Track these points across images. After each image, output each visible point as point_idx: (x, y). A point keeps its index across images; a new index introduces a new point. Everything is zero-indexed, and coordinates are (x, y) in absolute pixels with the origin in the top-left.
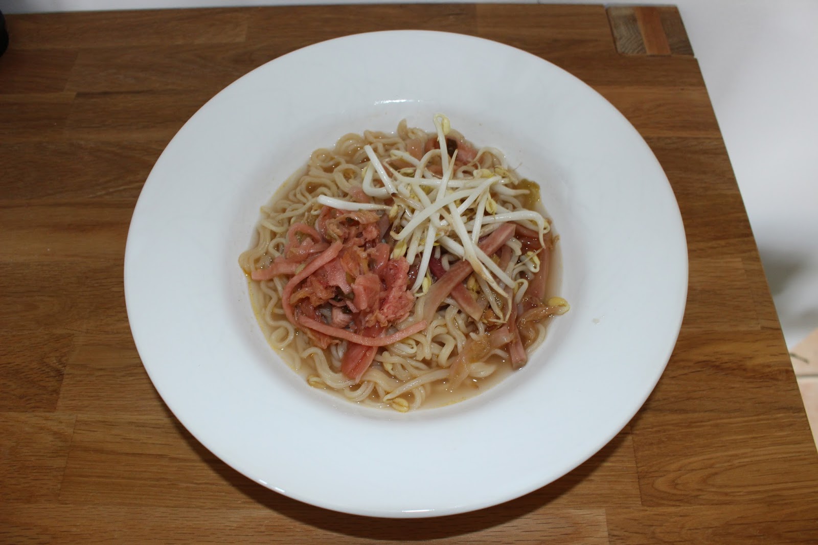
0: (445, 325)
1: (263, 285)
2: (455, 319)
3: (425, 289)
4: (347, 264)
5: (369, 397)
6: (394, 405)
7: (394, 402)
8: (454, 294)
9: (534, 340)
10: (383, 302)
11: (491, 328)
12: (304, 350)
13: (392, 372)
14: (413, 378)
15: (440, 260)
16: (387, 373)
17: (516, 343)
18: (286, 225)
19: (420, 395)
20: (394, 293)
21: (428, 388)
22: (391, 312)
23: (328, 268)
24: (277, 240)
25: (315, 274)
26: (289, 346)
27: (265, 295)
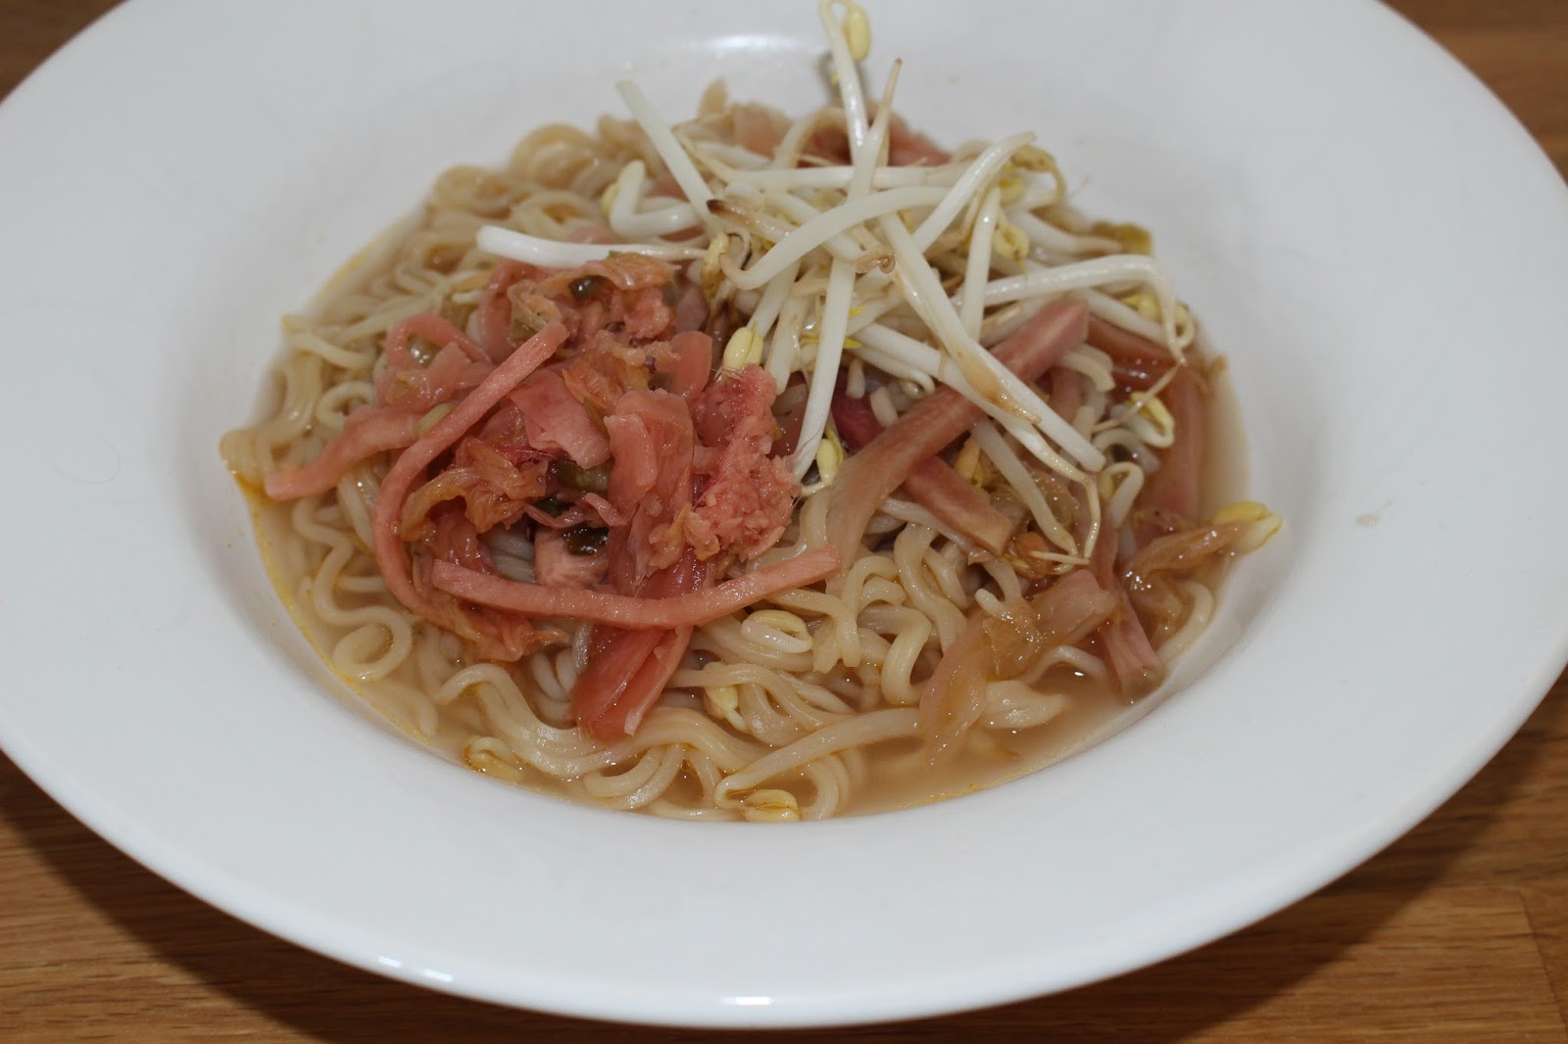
0: (897, 579)
1: (301, 517)
2: (924, 563)
3: (827, 474)
4: (585, 381)
5: (666, 796)
6: (751, 813)
7: (750, 805)
8: (918, 483)
9: (1180, 623)
10: (703, 479)
11: (1040, 584)
12: (444, 681)
13: (736, 720)
14: (805, 731)
15: (865, 402)
16: (724, 724)
17: (1125, 626)
18: (371, 353)
19: (831, 784)
20: (738, 457)
21: (857, 762)
22: (727, 508)
23: (521, 402)
24: (343, 390)
25: (477, 429)
26: (395, 674)
27: (308, 547)
